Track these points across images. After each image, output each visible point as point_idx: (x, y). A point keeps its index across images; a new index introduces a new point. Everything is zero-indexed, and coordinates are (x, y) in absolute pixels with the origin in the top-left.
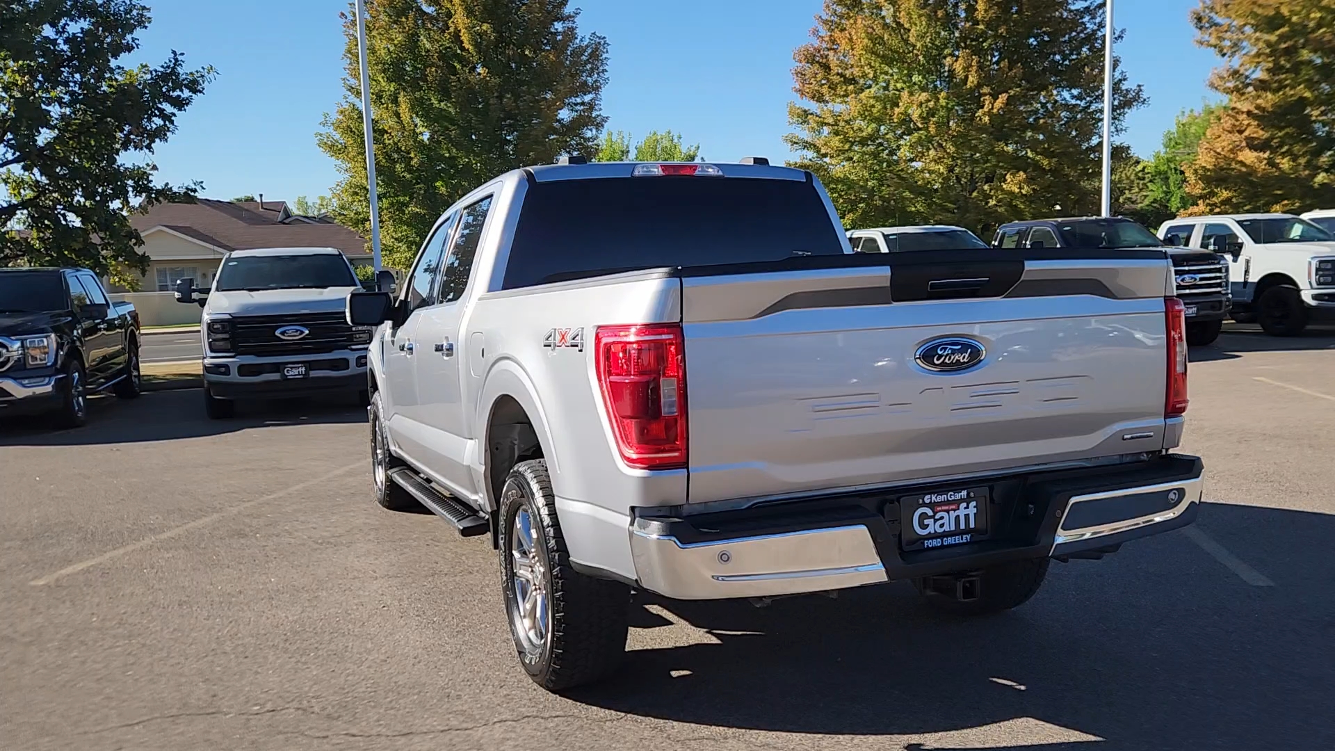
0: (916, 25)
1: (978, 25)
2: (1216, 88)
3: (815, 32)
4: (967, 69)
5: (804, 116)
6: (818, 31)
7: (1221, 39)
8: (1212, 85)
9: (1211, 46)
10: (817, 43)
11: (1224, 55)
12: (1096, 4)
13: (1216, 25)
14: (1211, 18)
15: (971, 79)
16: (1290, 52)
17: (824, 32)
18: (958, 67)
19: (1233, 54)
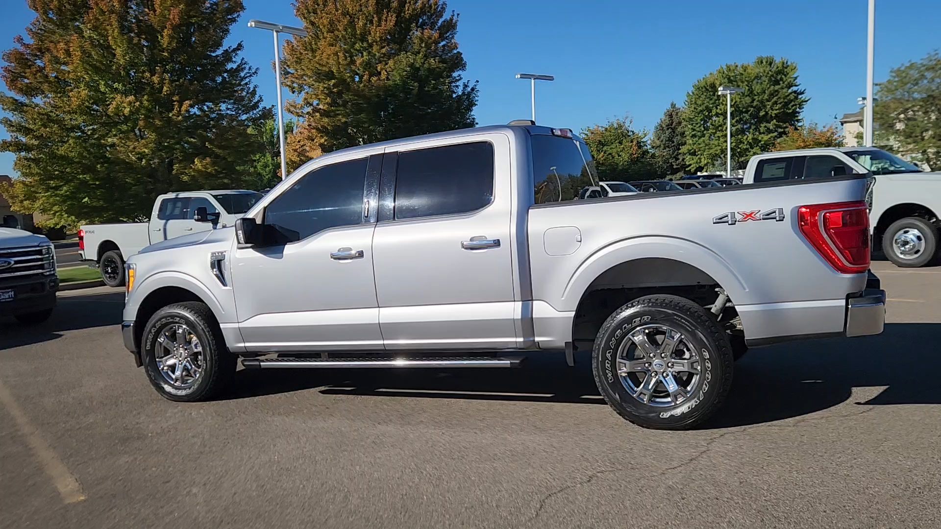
0: (120, 47)
1: (164, 52)
2: (292, 113)
3: (20, 40)
4: (162, 82)
5: (18, 107)
6: (22, 39)
7: (293, 82)
8: (289, 111)
9: (288, 86)
10: (22, 49)
11: (293, 92)
12: (232, 48)
13: (288, 73)
14: (285, 69)
15: (165, 89)
16: (340, 94)
17: (29, 40)
18: (155, 79)
19: (300, 92)
